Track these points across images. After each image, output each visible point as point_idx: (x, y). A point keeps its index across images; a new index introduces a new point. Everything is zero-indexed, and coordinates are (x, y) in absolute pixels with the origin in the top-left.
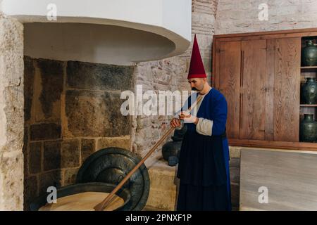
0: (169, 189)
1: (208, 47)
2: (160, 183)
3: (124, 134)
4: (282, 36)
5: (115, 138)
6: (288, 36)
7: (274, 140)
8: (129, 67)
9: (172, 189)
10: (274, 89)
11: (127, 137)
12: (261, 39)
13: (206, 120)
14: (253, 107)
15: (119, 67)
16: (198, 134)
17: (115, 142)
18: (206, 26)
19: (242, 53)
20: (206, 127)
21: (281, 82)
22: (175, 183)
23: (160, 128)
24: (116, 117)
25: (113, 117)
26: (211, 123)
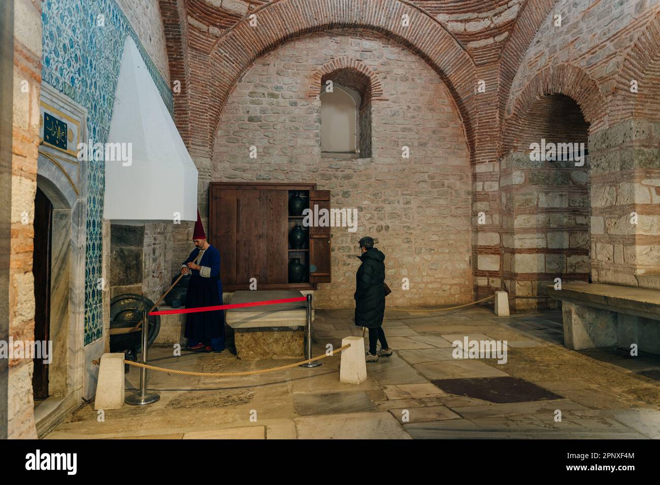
0: (175, 326)
1: (205, 191)
2: (167, 322)
3: (137, 282)
4: (273, 188)
5: (129, 286)
6: (278, 188)
7: (267, 284)
8: (142, 227)
9: (178, 326)
10: (267, 236)
11: (140, 285)
12: (255, 189)
13: (206, 267)
14: (249, 253)
15: (133, 227)
16: (201, 277)
17: (129, 289)
18: (202, 169)
19: (238, 201)
20: (206, 272)
21: (273, 230)
22: (180, 320)
23: (158, 277)
24: (130, 268)
25: (128, 268)
26: (209, 269)
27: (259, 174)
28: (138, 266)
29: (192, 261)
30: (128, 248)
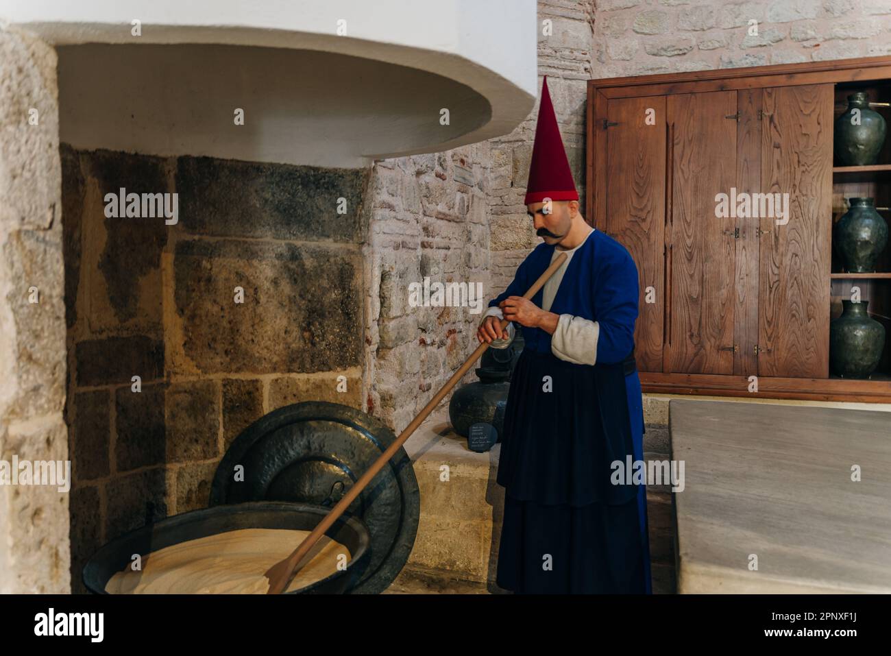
1: (575, 113)
3: (344, 362)
4: (782, 80)
5: (318, 376)
6: (799, 80)
7: (758, 376)
9: (483, 517)
10: (759, 232)
11: (354, 373)
12: (722, 89)
13: (579, 322)
17: (318, 386)
18: (566, 53)
19: (669, 130)
20: (579, 340)
23: (442, 344)
24: (322, 315)
25: (313, 315)
26: (592, 330)
27: (725, 59)
28: (349, 310)
29: (522, 294)
30: (314, 244)
